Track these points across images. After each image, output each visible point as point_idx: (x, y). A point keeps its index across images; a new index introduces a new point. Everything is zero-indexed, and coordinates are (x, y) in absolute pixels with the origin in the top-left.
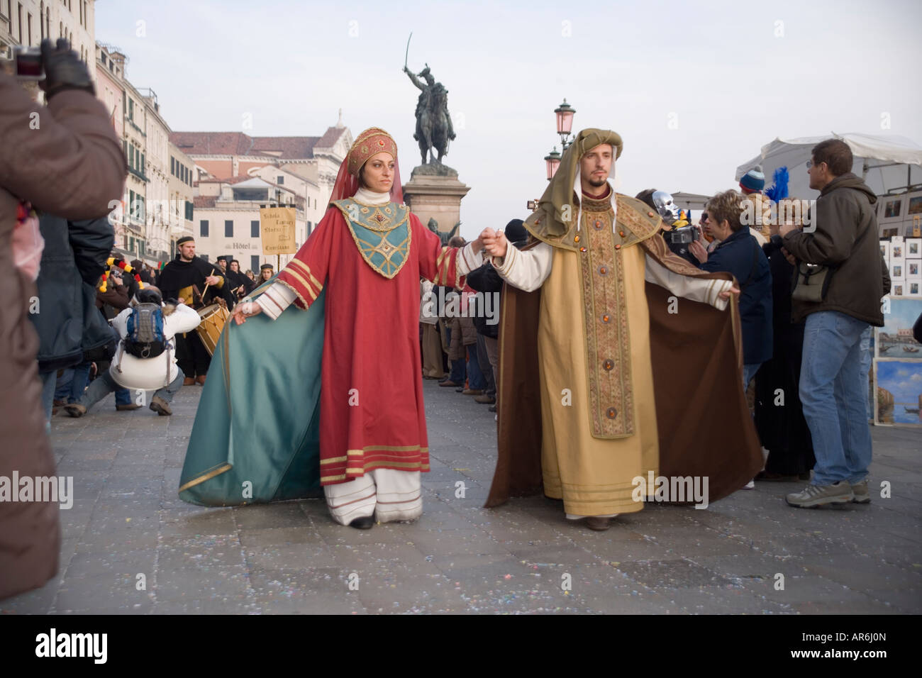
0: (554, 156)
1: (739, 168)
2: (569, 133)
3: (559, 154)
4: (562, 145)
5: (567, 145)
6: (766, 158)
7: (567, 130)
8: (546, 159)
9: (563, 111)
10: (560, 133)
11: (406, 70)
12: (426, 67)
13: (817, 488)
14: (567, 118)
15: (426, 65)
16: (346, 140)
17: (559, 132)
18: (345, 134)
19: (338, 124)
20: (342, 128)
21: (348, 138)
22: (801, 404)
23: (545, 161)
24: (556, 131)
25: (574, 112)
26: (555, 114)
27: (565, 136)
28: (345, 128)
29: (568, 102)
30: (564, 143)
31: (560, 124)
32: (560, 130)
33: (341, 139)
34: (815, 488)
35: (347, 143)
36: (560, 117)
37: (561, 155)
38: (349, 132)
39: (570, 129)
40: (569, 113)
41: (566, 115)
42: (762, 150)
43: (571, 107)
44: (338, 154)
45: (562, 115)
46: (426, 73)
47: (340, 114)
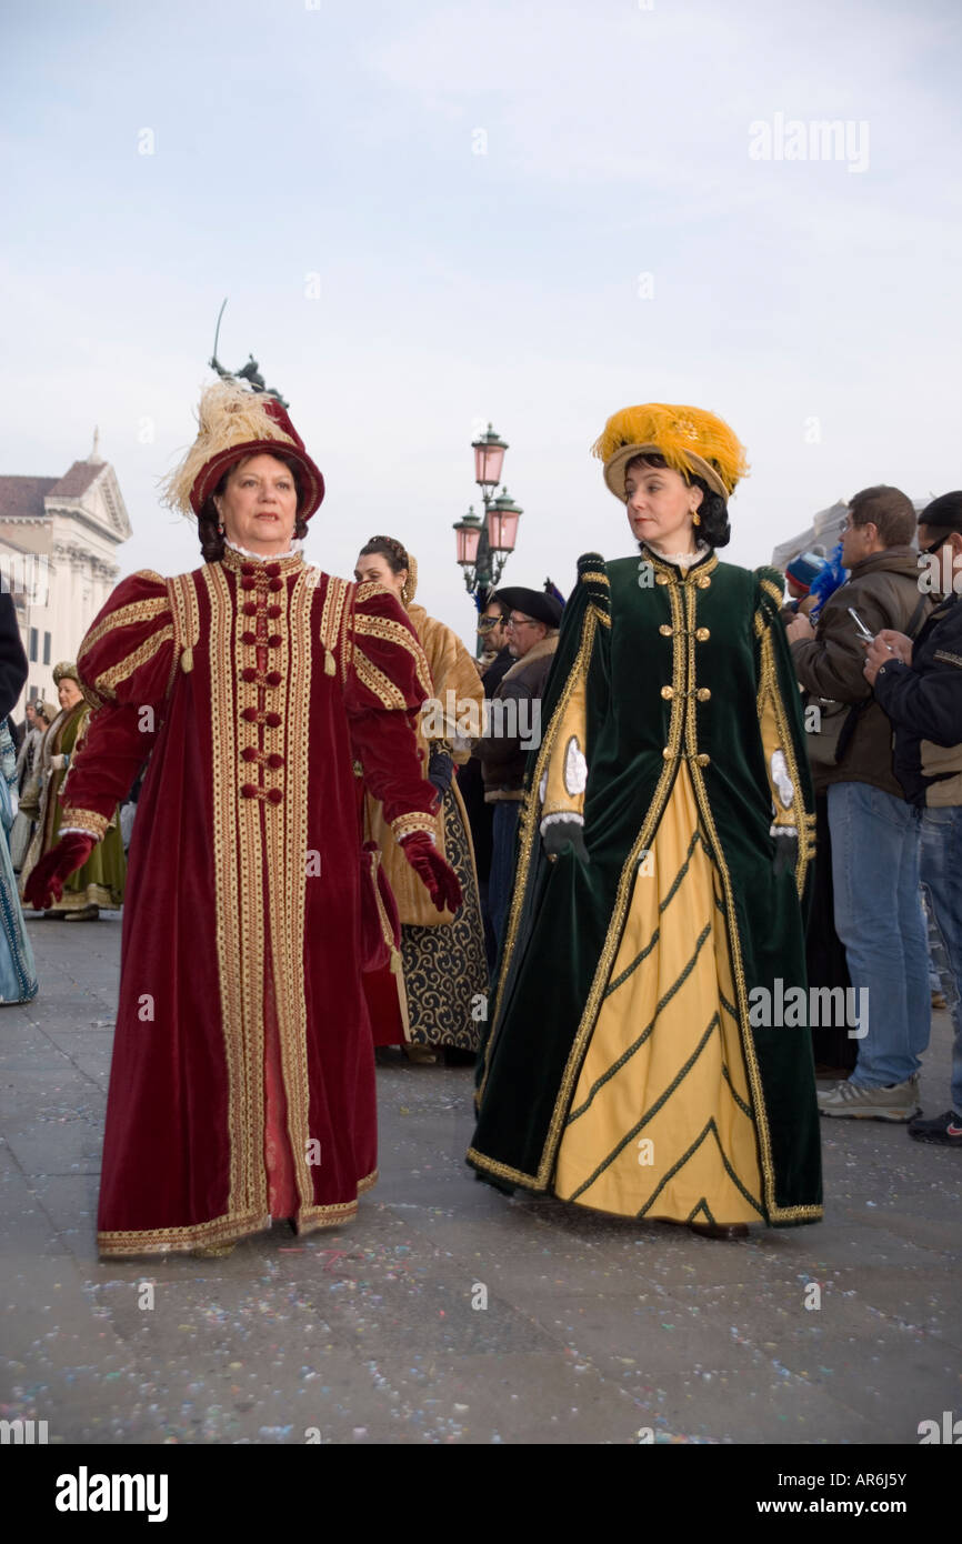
0: (469, 523)
1: (777, 549)
2: (496, 484)
3: (477, 519)
4: (484, 504)
5: (492, 504)
6: (822, 534)
7: (494, 479)
8: (456, 526)
9: (489, 445)
10: (480, 482)
11: (215, 365)
12: (249, 361)
13: (857, 1088)
14: (494, 457)
15: (251, 357)
16: (104, 485)
17: (478, 482)
18: (103, 474)
19: (91, 456)
20: (100, 463)
21: (110, 482)
22: (843, 948)
23: (454, 531)
24: (474, 479)
25: (506, 447)
26: (473, 450)
27: (490, 488)
28: (104, 465)
29: (495, 431)
30: (487, 500)
31: (480, 467)
32: (481, 478)
33: (97, 483)
34: (853, 1089)
35: (108, 491)
36: (482, 455)
37: (481, 521)
38: (111, 472)
39: (499, 476)
40: (497, 448)
41: (492, 451)
42: (815, 520)
43: (500, 439)
44: (91, 509)
45: (485, 452)
46: (250, 372)
47: (96, 439)
